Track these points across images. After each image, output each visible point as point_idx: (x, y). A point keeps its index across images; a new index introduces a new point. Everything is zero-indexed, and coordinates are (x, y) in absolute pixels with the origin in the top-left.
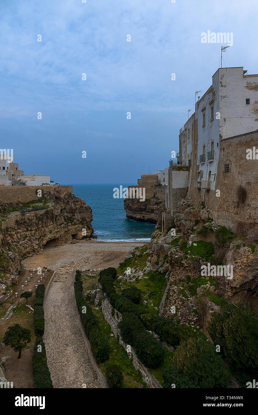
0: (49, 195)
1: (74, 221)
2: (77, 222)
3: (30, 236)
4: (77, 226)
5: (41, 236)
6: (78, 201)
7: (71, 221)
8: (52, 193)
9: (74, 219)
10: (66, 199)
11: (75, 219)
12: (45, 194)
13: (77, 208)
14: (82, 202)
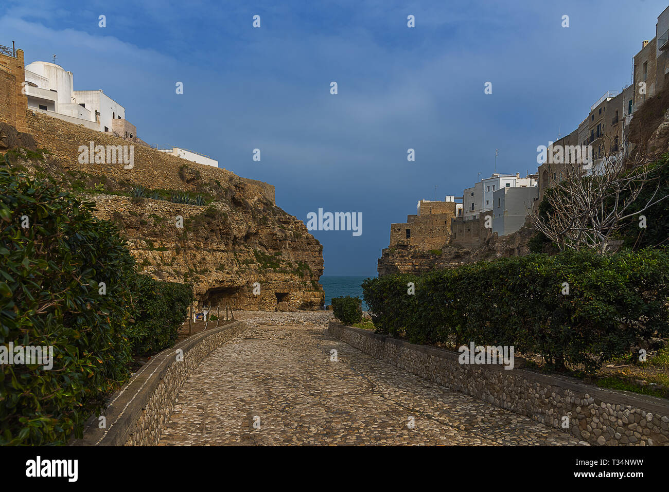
0: (216, 188)
1: (281, 266)
2: (288, 269)
3: (159, 262)
4: (288, 277)
5: (191, 271)
6: (288, 221)
7: (273, 264)
8: (223, 183)
9: (279, 261)
10: (259, 212)
11: (283, 261)
12: (206, 184)
13: (286, 235)
14: (298, 225)
